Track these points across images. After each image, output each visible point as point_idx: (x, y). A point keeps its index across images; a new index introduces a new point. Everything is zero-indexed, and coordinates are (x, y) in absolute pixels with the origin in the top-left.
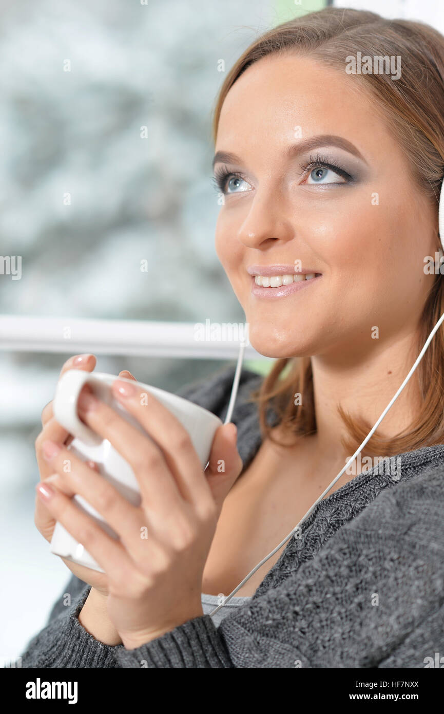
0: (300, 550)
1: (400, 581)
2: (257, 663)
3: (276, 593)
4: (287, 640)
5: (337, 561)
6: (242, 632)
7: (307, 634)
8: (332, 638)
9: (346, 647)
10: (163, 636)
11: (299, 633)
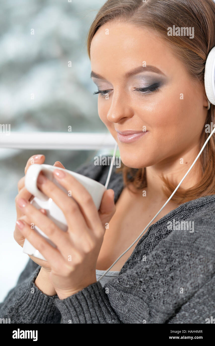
0: (142, 250)
1: (192, 266)
2: (122, 306)
3: (131, 272)
4: (136, 294)
5: (161, 256)
6: (115, 291)
7: (146, 292)
8: (159, 294)
9: (166, 298)
10: (77, 293)
11: (143, 291)
